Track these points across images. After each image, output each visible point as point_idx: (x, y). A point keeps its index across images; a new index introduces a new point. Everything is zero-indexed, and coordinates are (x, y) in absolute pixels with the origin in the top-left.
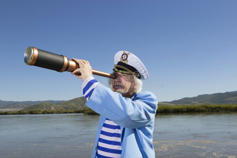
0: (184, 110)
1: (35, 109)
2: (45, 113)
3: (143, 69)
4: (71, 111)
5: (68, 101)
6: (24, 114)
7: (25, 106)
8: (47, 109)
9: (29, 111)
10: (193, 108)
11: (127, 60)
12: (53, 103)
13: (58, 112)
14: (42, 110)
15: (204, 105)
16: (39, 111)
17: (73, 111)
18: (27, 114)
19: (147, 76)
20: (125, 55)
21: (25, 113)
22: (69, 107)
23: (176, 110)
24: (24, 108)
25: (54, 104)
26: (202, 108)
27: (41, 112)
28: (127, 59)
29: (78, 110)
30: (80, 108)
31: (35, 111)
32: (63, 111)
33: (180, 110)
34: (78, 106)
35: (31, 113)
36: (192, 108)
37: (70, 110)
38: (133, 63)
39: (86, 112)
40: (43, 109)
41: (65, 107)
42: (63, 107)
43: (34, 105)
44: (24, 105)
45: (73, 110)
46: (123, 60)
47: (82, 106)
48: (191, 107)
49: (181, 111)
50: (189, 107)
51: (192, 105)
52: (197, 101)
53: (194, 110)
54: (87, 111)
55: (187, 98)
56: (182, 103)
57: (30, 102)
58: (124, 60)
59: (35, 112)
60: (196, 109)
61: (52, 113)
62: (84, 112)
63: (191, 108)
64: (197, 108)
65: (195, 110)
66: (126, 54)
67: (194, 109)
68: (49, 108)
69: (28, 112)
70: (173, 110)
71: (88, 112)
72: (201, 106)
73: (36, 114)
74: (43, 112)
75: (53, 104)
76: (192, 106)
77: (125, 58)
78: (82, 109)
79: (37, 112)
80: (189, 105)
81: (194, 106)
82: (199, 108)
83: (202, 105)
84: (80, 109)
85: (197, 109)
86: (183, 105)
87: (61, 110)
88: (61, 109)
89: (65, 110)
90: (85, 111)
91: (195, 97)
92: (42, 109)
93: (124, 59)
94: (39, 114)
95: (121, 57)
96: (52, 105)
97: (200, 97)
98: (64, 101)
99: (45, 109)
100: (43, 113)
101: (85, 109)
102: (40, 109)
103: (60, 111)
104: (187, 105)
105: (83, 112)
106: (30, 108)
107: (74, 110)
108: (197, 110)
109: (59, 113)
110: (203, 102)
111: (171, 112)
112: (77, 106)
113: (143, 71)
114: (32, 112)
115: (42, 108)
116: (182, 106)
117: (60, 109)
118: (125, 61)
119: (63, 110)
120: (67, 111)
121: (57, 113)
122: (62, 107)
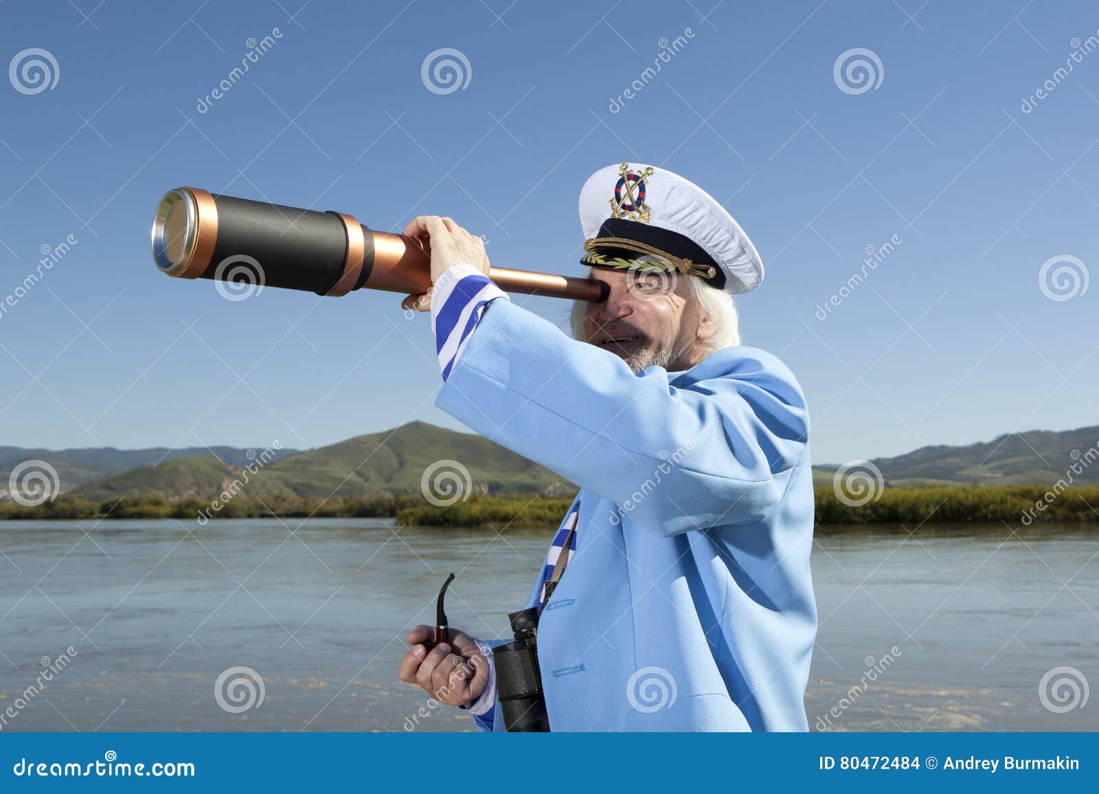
0: (922, 511)
1: (136, 493)
2: (187, 511)
3: (733, 237)
4: (330, 508)
5: (312, 450)
6: (73, 515)
7: (82, 473)
8: (198, 494)
9: (105, 501)
10: (970, 500)
11: (645, 207)
12: (231, 463)
13: (258, 512)
14: (171, 499)
15: (1027, 487)
16: (157, 503)
17: (339, 504)
18: (90, 515)
19: (756, 267)
20: (632, 182)
21: (82, 512)
22: (315, 483)
23: (881, 511)
24: (74, 486)
25: (236, 469)
26: (1015, 500)
27: (168, 510)
28: (641, 197)
29: (366, 498)
30: (376, 490)
31: (136, 503)
32: (284, 507)
33: (901, 509)
34: (367, 479)
35: (114, 512)
36: (965, 502)
37: (322, 503)
38: (676, 213)
39: (407, 511)
40: (178, 493)
41: (297, 481)
42: (288, 485)
43: (127, 469)
44: (73, 470)
45: (341, 500)
46: (624, 207)
47: (388, 480)
48: (961, 495)
49: (910, 517)
50: (950, 498)
51: (968, 486)
52: (992, 465)
53: (977, 514)
54: (414, 506)
55: (943, 447)
56: (915, 475)
57: (109, 451)
58: (630, 208)
59: (135, 510)
60: (987, 506)
61: (227, 513)
62: (398, 511)
63: (960, 504)
64: (993, 503)
65: (984, 511)
66: (636, 178)
67: (974, 508)
68: (211, 485)
69: (98, 505)
70: (869, 512)
71: (420, 511)
72: (1014, 494)
73: (140, 516)
74: (179, 506)
75: (231, 468)
76: (964, 490)
77: (631, 199)
78: (388, 495)
79: (148, 508)
80: (953, 488)
81: (978, 491)
82: (1003, 501)
83: (1017, 490)
84: (375, 497)
85: (992, 507)
86: (922, 486)
87: (277, 498)
88: (276, 492)
89: (296, 497)
90: (403, 506)
91: (980, 444)
92: (171, 492)
93: (628, 202)
94: (157, 516)
95: (614, 195)
96: (228, 474)
97: (1011, 445)
98: (294, 452)
99: (188, 494)
100: (180, 513)
101: (404, 498)
102: (161, 495)
103: (271, 503)
104: (943, 487)
105: (391, 513)
106: (108, 487)
107: (346, 501)
108: (994, 512)
109: (263, 516)
110: (1019, 472)
111: (856, 518)
112: (359, 480)
113: (734, 245)
114: (120, 507)
115: (172, 486)
116: (916, 492)
117: (269, 493)
118: (636, 214)
119: (284, 500)
120: (306, 504)
121: (250, 516)
122: (281, 486)
